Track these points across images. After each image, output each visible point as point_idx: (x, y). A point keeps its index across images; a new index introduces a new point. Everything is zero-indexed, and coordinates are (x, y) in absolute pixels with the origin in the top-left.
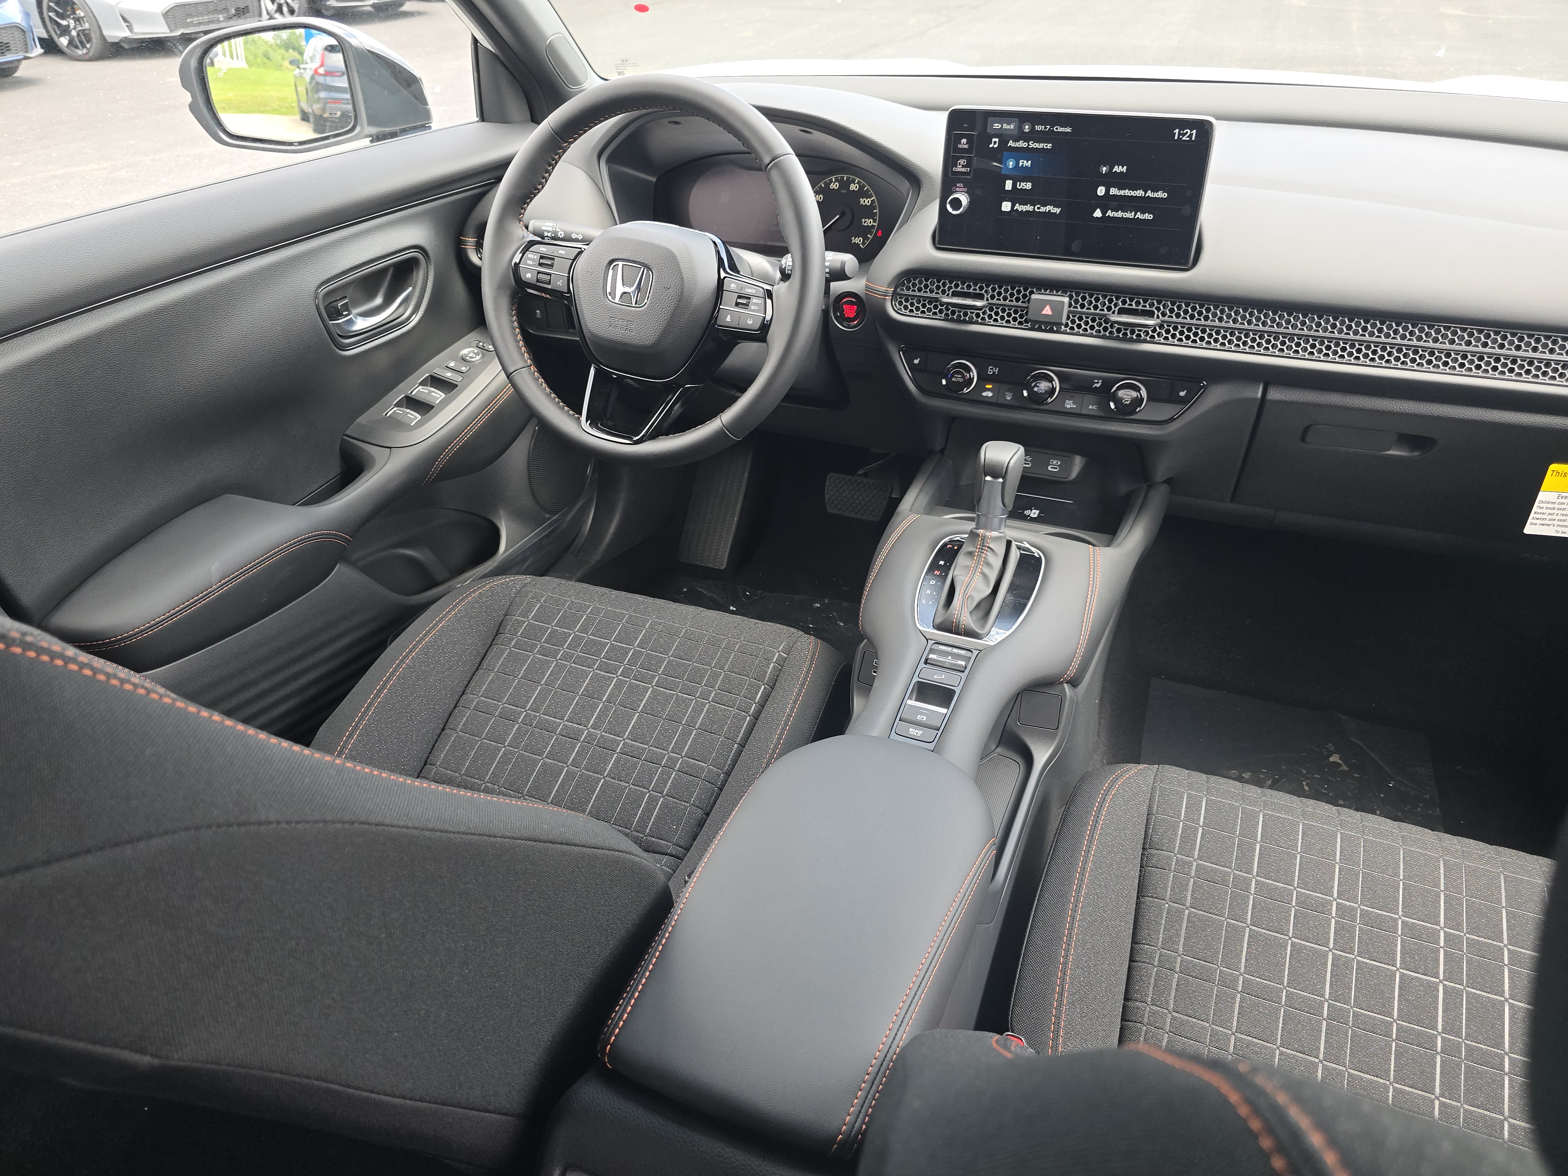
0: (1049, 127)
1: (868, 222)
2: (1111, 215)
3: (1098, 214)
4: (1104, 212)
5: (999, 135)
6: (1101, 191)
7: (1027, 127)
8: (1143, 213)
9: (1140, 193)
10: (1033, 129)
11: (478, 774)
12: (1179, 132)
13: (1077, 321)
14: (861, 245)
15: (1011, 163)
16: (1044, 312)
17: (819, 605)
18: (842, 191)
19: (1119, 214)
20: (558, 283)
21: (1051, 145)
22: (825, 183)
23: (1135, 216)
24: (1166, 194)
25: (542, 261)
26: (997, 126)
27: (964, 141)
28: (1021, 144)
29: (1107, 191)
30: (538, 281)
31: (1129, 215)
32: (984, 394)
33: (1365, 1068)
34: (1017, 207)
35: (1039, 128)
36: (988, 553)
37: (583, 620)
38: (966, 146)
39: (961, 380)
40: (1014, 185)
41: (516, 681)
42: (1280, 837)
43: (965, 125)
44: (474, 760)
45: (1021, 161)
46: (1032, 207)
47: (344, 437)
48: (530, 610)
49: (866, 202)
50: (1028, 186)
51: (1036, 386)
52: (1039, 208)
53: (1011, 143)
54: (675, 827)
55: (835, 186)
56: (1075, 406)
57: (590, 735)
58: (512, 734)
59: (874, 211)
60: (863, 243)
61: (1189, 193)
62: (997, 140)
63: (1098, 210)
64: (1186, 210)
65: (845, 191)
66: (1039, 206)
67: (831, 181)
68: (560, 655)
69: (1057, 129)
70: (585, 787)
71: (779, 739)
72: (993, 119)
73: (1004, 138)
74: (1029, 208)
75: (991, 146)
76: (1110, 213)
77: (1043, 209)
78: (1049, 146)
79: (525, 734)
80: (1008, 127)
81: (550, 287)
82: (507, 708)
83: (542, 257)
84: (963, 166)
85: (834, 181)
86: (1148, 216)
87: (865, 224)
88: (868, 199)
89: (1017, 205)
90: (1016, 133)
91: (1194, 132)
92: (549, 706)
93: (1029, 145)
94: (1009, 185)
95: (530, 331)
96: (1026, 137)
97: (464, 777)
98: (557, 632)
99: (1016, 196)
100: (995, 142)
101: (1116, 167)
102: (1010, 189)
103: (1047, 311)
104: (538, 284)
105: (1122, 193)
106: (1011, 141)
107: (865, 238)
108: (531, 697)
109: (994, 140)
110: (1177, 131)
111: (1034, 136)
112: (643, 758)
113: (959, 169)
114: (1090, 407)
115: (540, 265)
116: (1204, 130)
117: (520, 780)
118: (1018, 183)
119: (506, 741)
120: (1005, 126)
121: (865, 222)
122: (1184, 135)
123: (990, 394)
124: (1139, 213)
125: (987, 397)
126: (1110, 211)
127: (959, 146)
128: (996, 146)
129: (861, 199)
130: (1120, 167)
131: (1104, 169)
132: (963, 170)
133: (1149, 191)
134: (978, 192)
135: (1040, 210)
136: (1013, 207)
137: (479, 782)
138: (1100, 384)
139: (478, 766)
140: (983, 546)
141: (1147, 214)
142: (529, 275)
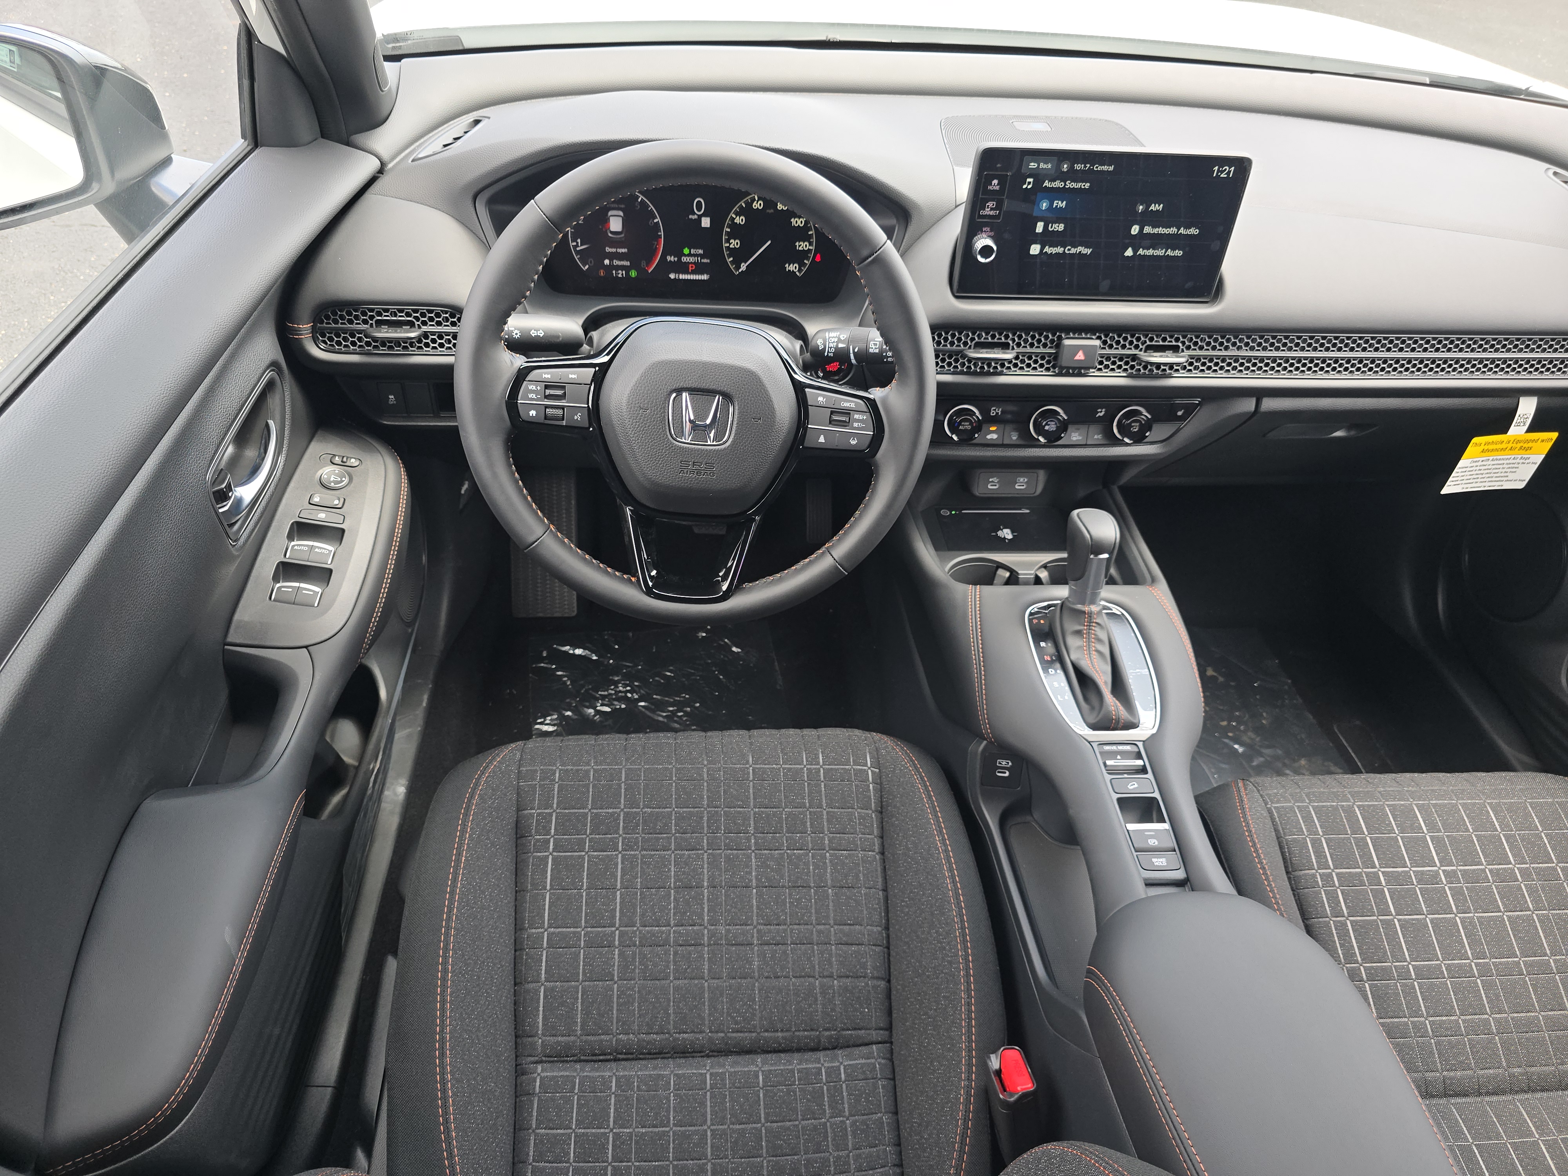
0: (1088, 165)
1: (802, 246)
2: (1142, 254)
3: (1129, 253)
4: (1135, 251)
5: (1034, 174)
6: (1135, 230)
7: (1065, 166)
8: (1173, 249)
9: (1173, 230)
10: (1071, 168)
11: (600, 1028)
12: (1218, 169)
13: (1106, 363)
14: (797, 273)
15: (1044, 205)
16: (1077, 358)
17: (704, 634)
18: (768, 211)
19: (1150, 252)
20: (576, 418)
21: (1088, 184)
22: (746, 203)
23: (1165, 253)
24: (1198, 230)
25: (548, 392)
26: (1033, 165)
27: (995, 182)
28: (1058, 184)
29: (1141, 229)
30: (546, 418)
31: (1160, 252)
32: (989, 437)
33: (1519, 1009)
34: (1047, 249)
35: (1078, 167)
36: (1095, 629)
37: (623, 791)
38: (997, 188)
39: (969, 427)
40: (1046, 227)
41: (584, 894)
42: (1379, 824)
43: (999, 165)
44: (587, 1012)
45: (1055, 202)
46: (1062, 249)
47: (226, 647)
48: (550, 797)
49: (799, 222)
50: (1061, 227)
51: (1046, 424)
52: (1069, 250)
53: (1047, 184)
54: (866, 1010)
55: (758, 205)
56: (1080, 438)
57: (712, 935)
58: (616, 964)
59: (810, 233)
60: (800, 270)
61: (1220, 229)
62: (1031, 180)
63: (1130, 249)
64: (1216, 245)
65: (772, 211)
66: (1070, 247)
67: (753, 200)
68: (620, 844)
69: (1097, 167)
70: (741, 999)
71: (954, 882)
72: (1029, 158)
73: (1038, 177)
74: (1060, 250)
75: (1024, 187)
76: (1141, 252)
77: (1073, 251)
78: (1087, 185)
79: (634, 958)
80: (1045, 166)
81: (564, 423)
82: (592, 932)
83: (546, 387)
84: (992, 209)
85: (757, 199)
86: (1179, 253)
87: (800, 248)
88: (801, 219)
89: (1047, 247)
90: (1053, 172)
91: (1233, 168)
92: (643, 915)
93: (1065, 185)
94: (1040, 227)
95: (385, 423)
96: (1063, 177)
97: (584, 1038)
98: (601, 815)
99: (1047, 238)
100: (1029, 183)
101: (1153, 205)
102: (1041, 231)
103: (1080, 356)
104: (547, 422)
105: (1156, 231)
106: (1047, 181)
107: (801, 265)
108: (615, 910)
109: (1029, 180)
110: (1216, 168)
111: (1073, 175)
112: (789, 942)
113: (987, 212)
114: (1096, 437)
115: (547, 397)
116: (1242, 166)
117: (658, 1017)
118: (1050, 225)
119: (613, 975)
120: (1042, 165)
121: (799, 246)
122: (1222, 172)
123: (995, 436)
124: (1169, 250)
125: (992, 439)
126: (1141, 249)
127: (990, 188)
128: (1030, 187)
129: (792, 220)
130: (1157, 205)
131: (1141, 207)
132: (992, 213)
133: (1182, 228)
134: (1007, 236)
135: (1071, 252)
136: (1042, 250)
137: (607, 1038)
138: (1103, 413)
139: (596, 1019)
140: (1090, 623)
141: (1177, 251)
142: (533, 413)
